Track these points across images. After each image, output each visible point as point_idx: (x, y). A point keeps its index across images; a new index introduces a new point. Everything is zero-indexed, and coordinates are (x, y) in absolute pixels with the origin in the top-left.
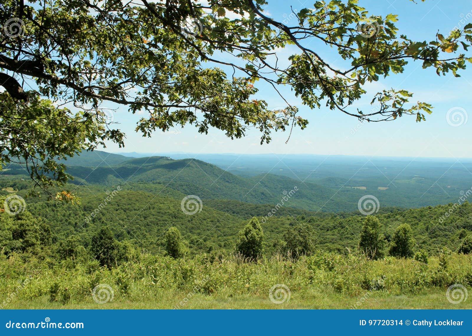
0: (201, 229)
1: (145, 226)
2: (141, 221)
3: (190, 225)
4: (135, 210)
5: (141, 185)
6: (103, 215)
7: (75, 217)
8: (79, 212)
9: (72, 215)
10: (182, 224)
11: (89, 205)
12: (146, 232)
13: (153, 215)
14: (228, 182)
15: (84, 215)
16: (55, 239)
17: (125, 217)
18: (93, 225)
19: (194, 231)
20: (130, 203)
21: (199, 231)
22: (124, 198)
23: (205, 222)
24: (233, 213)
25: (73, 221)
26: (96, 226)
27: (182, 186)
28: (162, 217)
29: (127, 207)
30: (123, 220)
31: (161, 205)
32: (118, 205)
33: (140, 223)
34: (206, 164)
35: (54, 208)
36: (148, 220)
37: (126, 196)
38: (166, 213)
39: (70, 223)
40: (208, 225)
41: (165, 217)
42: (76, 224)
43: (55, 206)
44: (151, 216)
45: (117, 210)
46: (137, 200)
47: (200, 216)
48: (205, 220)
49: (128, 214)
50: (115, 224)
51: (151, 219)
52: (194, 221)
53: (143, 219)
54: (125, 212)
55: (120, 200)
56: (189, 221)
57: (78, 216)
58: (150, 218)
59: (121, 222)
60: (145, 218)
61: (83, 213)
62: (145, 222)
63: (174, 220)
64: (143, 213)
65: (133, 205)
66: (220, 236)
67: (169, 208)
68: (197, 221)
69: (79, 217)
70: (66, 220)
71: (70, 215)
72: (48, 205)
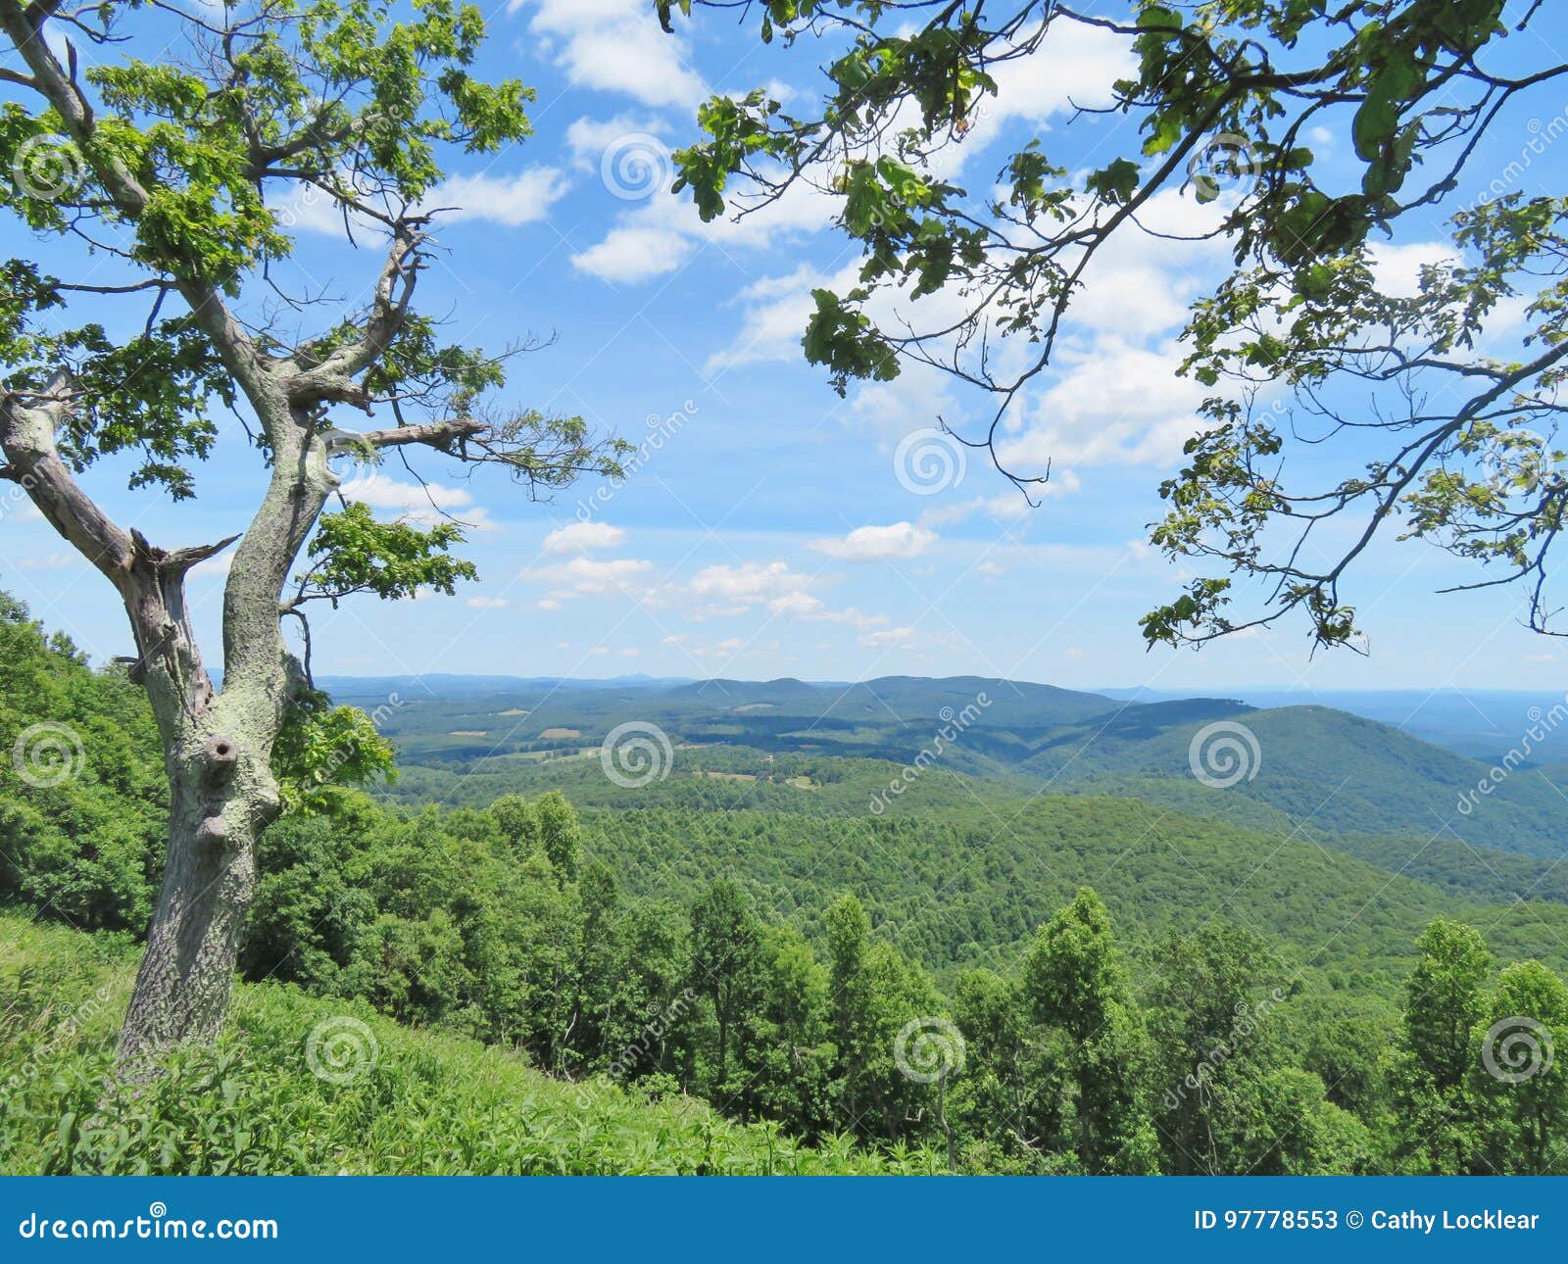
0: (1318, 926)
1: (1136, 901)
2: (1127, 885)
3: (1279, 908)
4: (1110, 851)
5: (1151, 780)
6: (1019, 860)
7: (942, 860)
8: (952, 849)
9: (933, 856)
10: (1254, 905)
11: (984, 829)
12: (1138, 918)
13: (1164, 870)
14: (1443, 781)
15: (965, 856)
16: (880, 917)
17: (1080, 870)
18: (986, 886)
19: (1291, 927)
20: (1097, 830)
21: (1308, 930)
22: (1080, 816)
23: (1332, 904)
24: (1452, 882)
25: (931, 870)
26: (992, 890)
27: (1279, 787)
28: (1190, 877)
29: (1087, 841)
30: (1073, 879)
31: (1191, 843)
32: (1063, 836)
33: (1123, 889)
34: (1362, 723)
35: (890, 835)
36: (1148, 884)
37: (1087, 809)
38: (1202, 866)
39: (923, 877)
40: (1344, 913)
41: (1202, 878)
42: (940, 879)
43: (892, 828)
44: (1158, 874)
45: (1058, 849)
46: (1117, 824)
47: (1317, 882)
48: (1333, 896)
49: (1090, 862)
50: (1050, 888)
51: (1158, 880)
52: (1293, 898)
53: (1131, 878)
54: (1081, 855)
55: (1069, 821)
56: (1277, 896)
57: (947, 860)
58: (1155, 879)
59: (1067, 884)
60: (1139, 877)
61: (962, 850)
62: (1136, 889)
63: (1229, 888)
64: (1134, 861)
65: (1105, 837)
66: (1380, 951)
67: (1215, 852)
68: (1306, 899)
69: (953, 861)
70: (916, 869)
71: (927, 853)
72: (874, 826)
